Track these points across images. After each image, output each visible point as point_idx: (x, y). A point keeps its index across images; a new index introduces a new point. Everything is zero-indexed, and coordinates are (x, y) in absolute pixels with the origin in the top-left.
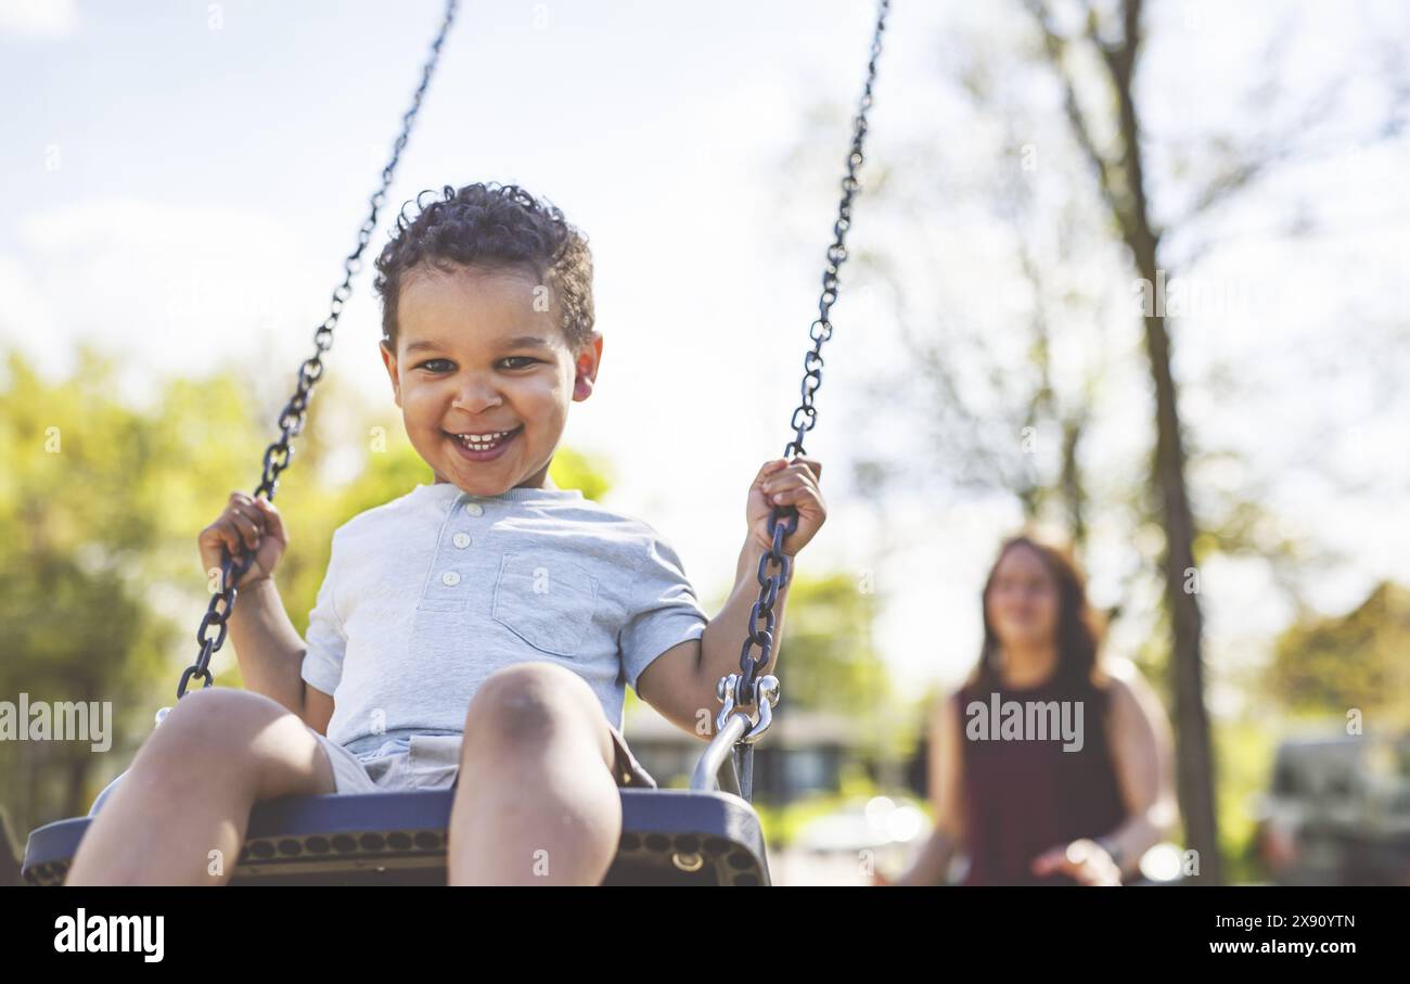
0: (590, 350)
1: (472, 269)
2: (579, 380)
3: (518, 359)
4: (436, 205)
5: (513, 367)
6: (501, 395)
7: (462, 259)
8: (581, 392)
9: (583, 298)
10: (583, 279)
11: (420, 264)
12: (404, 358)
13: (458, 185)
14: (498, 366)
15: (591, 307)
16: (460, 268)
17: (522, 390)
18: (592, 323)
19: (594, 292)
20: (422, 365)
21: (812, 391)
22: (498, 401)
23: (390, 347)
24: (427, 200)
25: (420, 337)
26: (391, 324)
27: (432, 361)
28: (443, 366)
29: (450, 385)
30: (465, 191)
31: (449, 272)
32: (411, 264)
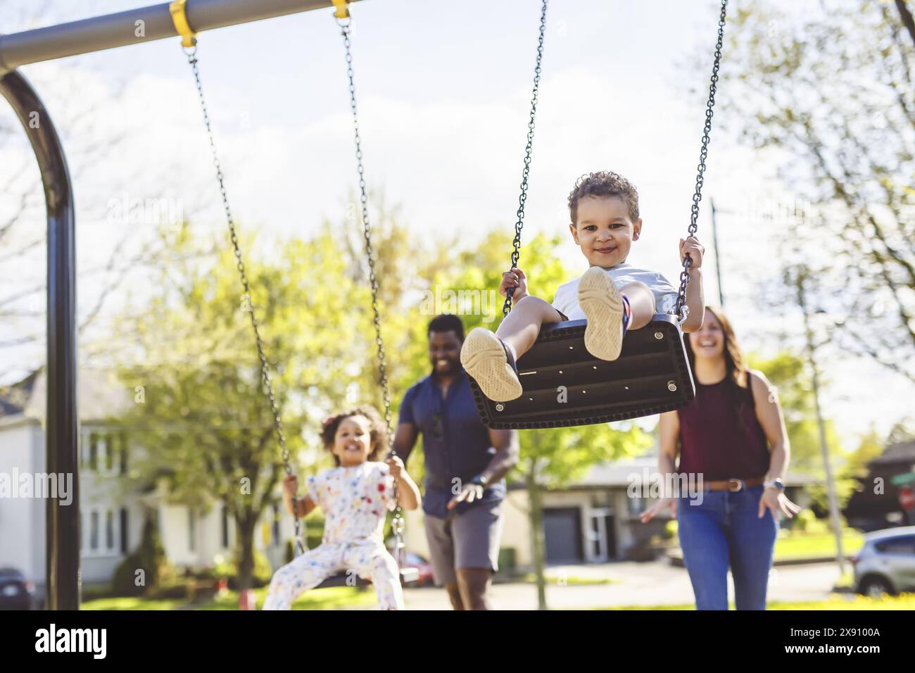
0: (638, 225)
1: (602, 197)
2: (634, 234)
3: (615, 225)
4: (588, 179)
5: (615, 227)
6: (612, 236)
7: (598, 194)
8: (636, 237)
9: (636, 206)
10: (636, 201)
11: (585, 197)
12: (580, 226)
13: (594, 172)
14: (610, 227)
15: (638, 210)
16: (597, 197)
17: (618, 235)
18: (638, 216)
19: (639, 205)
20: (586, 228)
21: (700, 188)
22: (610, 238)
23: (574, 225)
24: (585, 178)
25: (585, 219)
26: (574, 217)
27: (589, 227)
28: (592, 228)
29: (596, 234)
30: (597, 174)
31: (594, 198)
32: (582, 197)
